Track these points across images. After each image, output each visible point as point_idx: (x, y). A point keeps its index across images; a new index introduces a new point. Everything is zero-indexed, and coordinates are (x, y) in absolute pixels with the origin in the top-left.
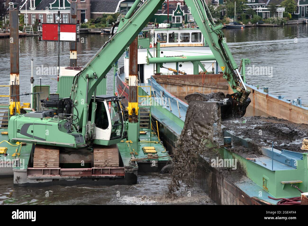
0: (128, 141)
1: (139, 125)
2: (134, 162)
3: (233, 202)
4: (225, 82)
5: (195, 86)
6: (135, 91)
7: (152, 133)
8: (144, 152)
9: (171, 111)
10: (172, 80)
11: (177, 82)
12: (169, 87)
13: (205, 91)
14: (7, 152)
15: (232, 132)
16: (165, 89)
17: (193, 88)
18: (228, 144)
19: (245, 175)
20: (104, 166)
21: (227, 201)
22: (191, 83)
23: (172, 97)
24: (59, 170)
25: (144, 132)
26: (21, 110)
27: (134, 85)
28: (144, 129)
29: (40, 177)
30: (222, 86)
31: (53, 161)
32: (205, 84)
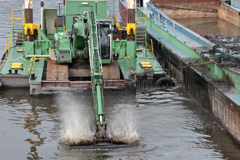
0: (127, 57)
1: (136, 43)
2: (133, 75)
3: (223, 109)
4: (214, 6)
5: (188, 9)
6: (133, 13)
7: (148, 50)
8: (141, 67)
9: (168, 31)
10: (167, 4)
11: (173, 6)
12: (165, 10)
13: (197, 14)
14: (23, 67)
15: (221, 49)
16: (162, 12)
17: (186, 11)
18: (218, 59)
19: (234, 86)
20: (107, 79)
21: (217, 109)
22: (184, 7)
23: (169, 19)
24: (69, 83)
25: (140, 49)
26: (34, 30)
27: (132, 8)
28: (140, 47)
29: (52, 89)
30: (211, 9)
31: (63, 75)
32: (197, 7)
